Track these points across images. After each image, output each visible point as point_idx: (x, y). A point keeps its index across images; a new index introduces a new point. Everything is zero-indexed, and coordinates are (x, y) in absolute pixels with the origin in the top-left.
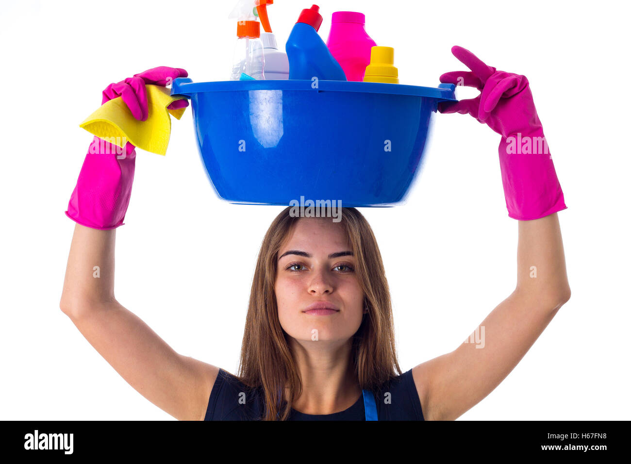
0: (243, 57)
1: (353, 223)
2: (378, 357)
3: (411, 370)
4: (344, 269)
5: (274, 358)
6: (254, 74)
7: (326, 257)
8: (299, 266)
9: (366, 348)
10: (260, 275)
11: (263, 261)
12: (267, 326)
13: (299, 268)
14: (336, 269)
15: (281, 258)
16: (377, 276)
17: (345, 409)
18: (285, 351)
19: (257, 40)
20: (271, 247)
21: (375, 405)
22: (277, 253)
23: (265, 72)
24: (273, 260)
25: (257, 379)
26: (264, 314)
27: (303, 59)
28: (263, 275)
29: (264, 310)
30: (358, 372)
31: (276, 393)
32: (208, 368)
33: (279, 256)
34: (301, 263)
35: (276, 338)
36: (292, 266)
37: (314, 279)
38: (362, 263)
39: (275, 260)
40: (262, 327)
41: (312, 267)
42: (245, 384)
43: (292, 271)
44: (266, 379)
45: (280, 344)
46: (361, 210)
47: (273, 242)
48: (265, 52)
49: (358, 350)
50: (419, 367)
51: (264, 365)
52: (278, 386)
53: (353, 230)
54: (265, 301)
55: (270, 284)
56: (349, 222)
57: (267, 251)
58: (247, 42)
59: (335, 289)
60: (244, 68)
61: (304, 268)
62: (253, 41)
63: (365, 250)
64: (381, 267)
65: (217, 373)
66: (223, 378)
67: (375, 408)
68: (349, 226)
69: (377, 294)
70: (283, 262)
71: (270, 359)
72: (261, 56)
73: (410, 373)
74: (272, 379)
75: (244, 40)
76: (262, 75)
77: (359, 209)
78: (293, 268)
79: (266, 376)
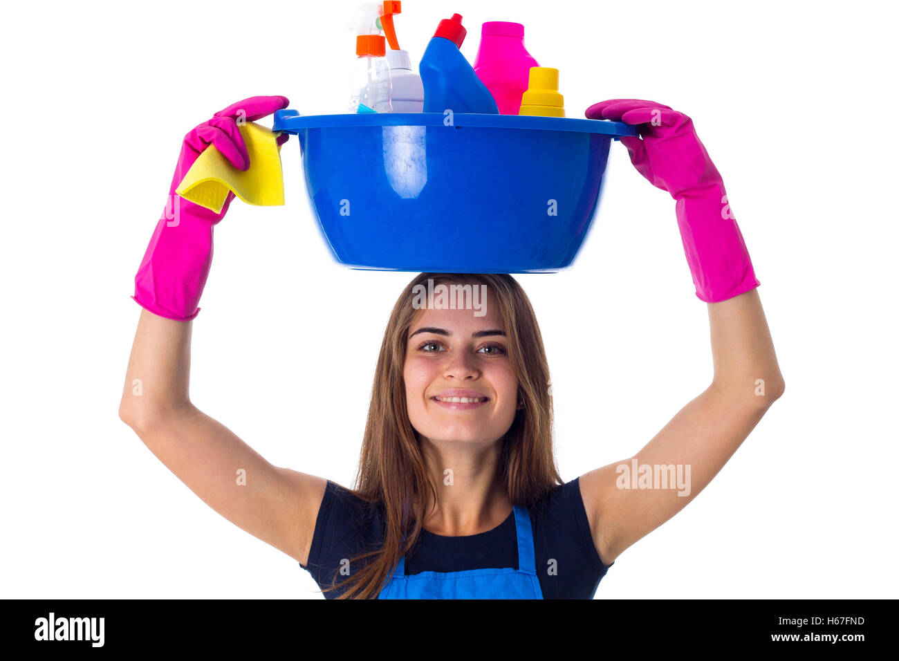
0: (364, 82)
1: (506, 292)
2: (534, 465)
3: (578, 478)
4: (493, 351)
5: (400, 463)
6: (379, 103)
7: (469, 336)
8: (435, 346)
9: (519, 453)
10: (386, 357)
11: (390, 339)
12: (393, 422)
13: (435, 348)
14: (483, 351)
15: (412, 336)
16: (536, 361)
17: (492, 528)
18: (416, 455)
19: (381, 59)
20: (400, 322)
21: (530, 524)
22: (407, 330)
23: (393, 100)
24: (403, 338)
25: (379, 491)
26: (390, 407)
27: (443, 82)
28: (390, 357)
29: (389, 402)
30: (508, 483)
31: (400, 509)
32: (313, 481)
33: (410, 335)
34: (437, 342)
35: (404, 438)
36: (427, 345)
37: (453, 362)
38: (516, 346)
39: (404, 339)
40: (387, 424)
41: (451, 348)
42: (363, 499)
43: (426, 351)
44: (388, 492)
45: (409, 446)
46: (517, 277)
47: (402, 316)
48: (392, 74)
49: (509, 454)
50: (588, 475)
51: (387, 473)
52: (404, 500)
53: (505, 301)
54: (392, 389)
55: (398, 370)
56: (500, 292)
57: (395, 327)
58: (370, 62)
59: (480, 374)
60: (366, 96)
61: (441, 349)
62: (376, 60)
63: (520, 327)
64: (541, 350)
65: (325, 487)
66: (333, 494)
67: (530, 529)
68: (500, 296)
69: (534, 384)
70: (415, 341)
71: (396, 465)
72: (387, 80)
73: (575, 484)
74: (396, 491)
75: (365, 59)
76: (389, 105)
77: (514, 276)
78: (427, 348)
79: (390, 488)
